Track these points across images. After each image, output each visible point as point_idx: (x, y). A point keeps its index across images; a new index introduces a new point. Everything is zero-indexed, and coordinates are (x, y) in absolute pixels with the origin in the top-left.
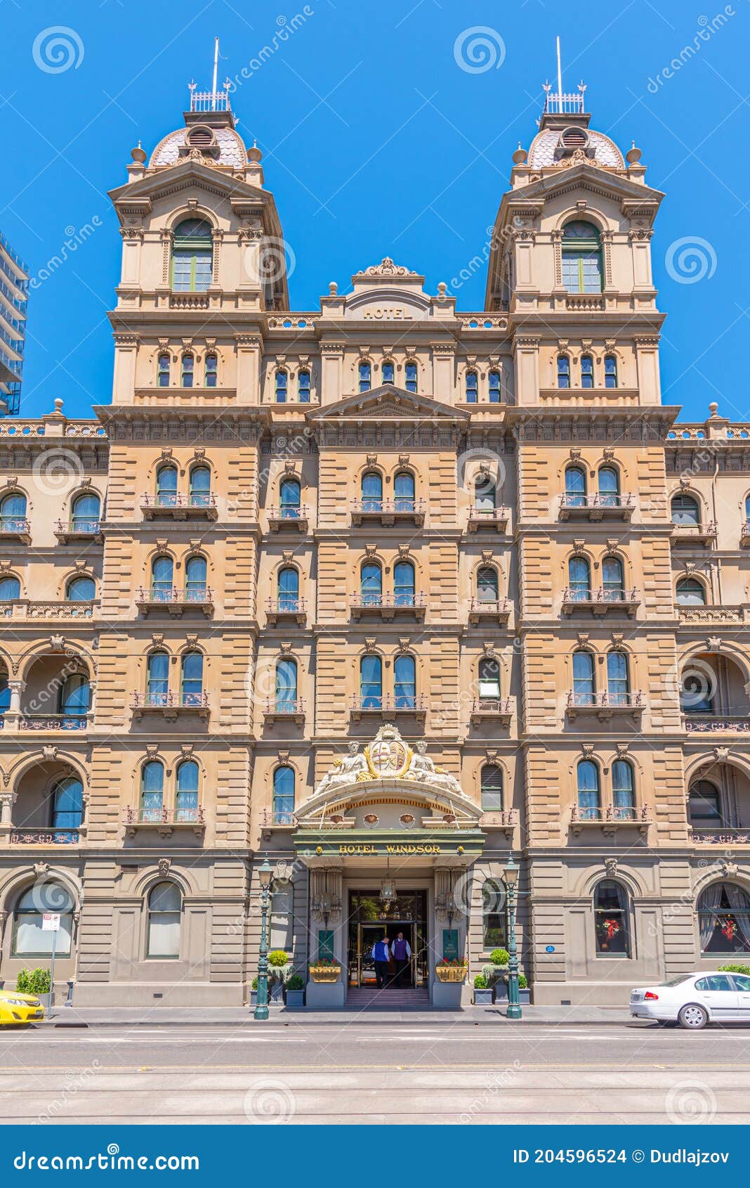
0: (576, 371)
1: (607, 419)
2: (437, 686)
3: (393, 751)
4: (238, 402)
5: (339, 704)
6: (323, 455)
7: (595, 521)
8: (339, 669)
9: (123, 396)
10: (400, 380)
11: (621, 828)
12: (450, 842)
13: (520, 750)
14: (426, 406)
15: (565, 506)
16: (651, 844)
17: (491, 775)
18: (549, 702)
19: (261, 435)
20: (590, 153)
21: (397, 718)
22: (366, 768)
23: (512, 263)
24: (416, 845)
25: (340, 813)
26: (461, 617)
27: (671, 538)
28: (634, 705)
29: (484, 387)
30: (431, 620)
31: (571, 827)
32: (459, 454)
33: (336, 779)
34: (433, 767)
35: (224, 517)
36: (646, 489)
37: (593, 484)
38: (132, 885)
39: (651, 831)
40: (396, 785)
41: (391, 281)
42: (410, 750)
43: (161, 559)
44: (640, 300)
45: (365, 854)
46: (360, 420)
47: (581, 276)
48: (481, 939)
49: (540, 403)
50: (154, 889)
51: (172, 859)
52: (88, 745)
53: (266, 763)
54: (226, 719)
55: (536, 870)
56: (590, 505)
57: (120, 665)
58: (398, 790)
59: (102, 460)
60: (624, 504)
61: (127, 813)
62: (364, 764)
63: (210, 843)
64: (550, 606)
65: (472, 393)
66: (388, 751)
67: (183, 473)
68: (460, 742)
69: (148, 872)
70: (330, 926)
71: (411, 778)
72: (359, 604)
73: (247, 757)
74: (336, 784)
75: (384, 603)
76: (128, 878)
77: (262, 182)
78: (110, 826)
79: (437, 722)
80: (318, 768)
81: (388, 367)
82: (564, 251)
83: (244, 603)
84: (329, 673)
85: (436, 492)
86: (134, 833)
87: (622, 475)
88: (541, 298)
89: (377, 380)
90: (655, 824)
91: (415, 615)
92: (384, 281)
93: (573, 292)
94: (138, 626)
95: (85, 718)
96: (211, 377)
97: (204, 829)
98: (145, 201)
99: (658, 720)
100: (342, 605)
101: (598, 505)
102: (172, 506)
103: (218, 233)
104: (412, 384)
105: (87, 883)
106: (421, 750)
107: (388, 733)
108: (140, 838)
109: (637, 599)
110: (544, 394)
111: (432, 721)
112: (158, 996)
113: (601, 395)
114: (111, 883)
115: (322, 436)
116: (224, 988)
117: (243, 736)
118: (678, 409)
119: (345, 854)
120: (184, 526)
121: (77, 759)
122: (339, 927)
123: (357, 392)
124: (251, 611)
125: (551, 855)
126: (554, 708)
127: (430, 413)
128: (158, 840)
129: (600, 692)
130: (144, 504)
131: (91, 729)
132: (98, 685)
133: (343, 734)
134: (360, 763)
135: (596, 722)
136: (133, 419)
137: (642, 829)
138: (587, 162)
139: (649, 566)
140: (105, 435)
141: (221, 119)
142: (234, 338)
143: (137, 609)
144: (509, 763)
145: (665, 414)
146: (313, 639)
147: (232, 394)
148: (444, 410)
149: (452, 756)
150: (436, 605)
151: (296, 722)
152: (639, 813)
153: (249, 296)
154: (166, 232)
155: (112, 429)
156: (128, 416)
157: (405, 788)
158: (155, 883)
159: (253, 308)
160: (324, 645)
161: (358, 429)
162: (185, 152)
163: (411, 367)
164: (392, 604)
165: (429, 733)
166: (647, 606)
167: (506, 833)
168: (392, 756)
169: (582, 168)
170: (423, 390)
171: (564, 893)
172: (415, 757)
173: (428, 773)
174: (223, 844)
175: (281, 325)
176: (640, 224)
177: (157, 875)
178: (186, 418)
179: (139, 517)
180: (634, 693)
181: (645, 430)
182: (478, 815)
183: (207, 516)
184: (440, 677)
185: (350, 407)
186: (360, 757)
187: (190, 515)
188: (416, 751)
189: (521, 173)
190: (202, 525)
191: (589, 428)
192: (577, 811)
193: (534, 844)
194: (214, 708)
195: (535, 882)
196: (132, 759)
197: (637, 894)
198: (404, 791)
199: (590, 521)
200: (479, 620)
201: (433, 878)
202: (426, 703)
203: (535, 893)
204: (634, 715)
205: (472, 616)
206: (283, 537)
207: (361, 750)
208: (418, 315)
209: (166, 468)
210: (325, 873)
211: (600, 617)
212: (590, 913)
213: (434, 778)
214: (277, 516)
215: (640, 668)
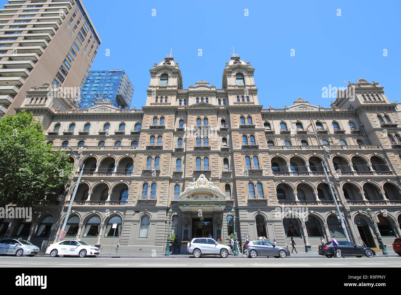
0: (241, 99)
1: (248, 108)
2: (214, 165)
3: (203, 181)
4: (171, 105)
5: (191, 169)
6: (188, 115)
7: (247, 128)
8: (191, 161)
9: (148, 104)
10: (205, 101)
11: (261, 200)
12: (217, 203)
13: (234, 180)
14: (210, 106)
15: (241, 125)
16: (269, 205)
17: (228, 187)
18: (240, 168)
19: (175, 111)
20: (240, 63)
21: (204, 172)
22: (197, 185)
23: (227, 81)
24: (209, 204)
25: (191, 196)
26: (219, 149)
27: (265, 132)
28: (260, 169)
29: (222, 102)
30: (212, 149)
31: (248, 200)
32: (217, 115)
33: (189, 187)
34: (213, 185)
35: (167, 128)
36: (258, 121)
37: (246, 121)
38: (137, 216)
39: (268, 201)
40: (204, 189)
41: (203, 84)
42: (208, 180)
43: (152, 137)
44: (252, 86)
45: (196, 207)
46: (196, 108)
47: (240, 83)
48: (227, 233)
49: (234, 105)
50: (142, 218)
51: (148, 209)
52: (131, 179)
53: (173, 184)
54: (164, 173)
55: (241, 212)
56: (246, 124)
57: (141, 160)
58: (204, 190)
59: (142, 117)
60: (253, 124)
61: (138, 197)
62: (196, 184)
63: (158, 205)
64: (239, 146)
65: (220, 103)
66: (202, 180)
67: (159, 119)
68: (220, 178)
69: (141, 213)
70: (187, 228)
71: (208, 187)
72: (196, 146)
73: (168, 182)
74: (189, 189)
75: (201, 146)
76: (137, 214)
77: (178, 68)
78: (134, 200)
79: (214, 174)
80: (185, 185)
81: (202, 99)
82: (236, 78)
83: (170, 146)
84: (189, 162)
85: (213, 122)
86: (139, 202)
87: (252, 118)
88: (233, 86)
89: (200, 101)
90: (269, 200)
91: (208, 148)
92: (201, 84)
93: (239, 85)
94: (145, 151)
95: (131, 173)
96: (166, 101)
97: (156, 201)
98: (156, 71)
99: (267, 173)
100: (192, 146)
101: (248, 125)
102: (156, 125)
103: (169, 76)
104: (207, 102)
105: (126, 216)
106: (210, 180)
107: (202, 176)
108: (141, 203)
109: (258, 144)
110: (234, 103)
111: (213, 173)
112: (141, 250)
113: (246, 103)
114: (132, 216)
115: (188, 112)
116: (158, 247)
117: (168, 177)
118: (263, 106)
119: (191, 207)
120: (158, 130)
121: (127, 183)
122: (190, 229)
123: (196, 103)
124: (171, 148)
125: (243, 208)
126: (242, 170)
127: (211, 107)
128: (145, 204)
129: (252, 166)
130: (150, 125)
131: (132, 175)
132: (135, 165)
133: (192, 176)
134: (195, 184)
135: (252, 173)
136: (149, 109)
137: (266, 201)
138: (240, 64)
139: (260, 137)
140: (143, 112)
141: (172, 59)
142: (171, 94)
143: (146, 147)
144: (231, 184)
145: (260, 107)
146: (185, 154)
147: (170, 104)
148: (214, 106)
149: (218, 182)
150: (213, 146)
151: (180, 173)
152: (265, 197)
153: (175, 86)
154: (159, 76)
155: (145, 111)
156: (148, 108)
157: (206, 190)
158: (143, 216)
159: (176, 88)
160: (187, 155)
161: (196, 110)
162: (164, 64)
163: (207, 99)
164: (203, 146)
165: (212, 176)
166: (261, 146)
167: (232, 202)
168: (203, 182)
169: (239, 65)
170: (210, 102)
171: (248, 219)
172: (209, 182)
173: (212, 186)
174: (161, 205)
175: (180, 92)
176: (251, 74)
177: (143, 214)
178: (160, 108)
179: (148, 128)
180: (260, 166)
181: (256, 110)
182: (225, 198)
183: (163, 127)
184: (214, 163)
185: (194, 106)
186: (195, 182)
187: (159, 127)
188: (209, 181)
189: (227, 66)
190: (162, 129)
191: (244, 109)
192: (249, 196)
193: (239, 205)
194: (161, 170)
195: (240, 216)
196: (141, 183)
197: (267, 219)
198: (206, 191)
199: (246, 128)
200: (223, 149)
201: (214, 215)
202: (211, 169)
203: (240, 219)
204: (261, 171)
205: (221, 149)
206: (179, 132)
207: (196, 180)
208: (208, 89)
209: (155, 118)
210: (186, 213)
211: (250, 148)
212: (255, 224)
213: (213, 187)
214: (178, 128)
215: (261, 160)
